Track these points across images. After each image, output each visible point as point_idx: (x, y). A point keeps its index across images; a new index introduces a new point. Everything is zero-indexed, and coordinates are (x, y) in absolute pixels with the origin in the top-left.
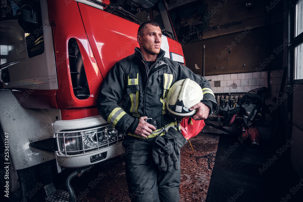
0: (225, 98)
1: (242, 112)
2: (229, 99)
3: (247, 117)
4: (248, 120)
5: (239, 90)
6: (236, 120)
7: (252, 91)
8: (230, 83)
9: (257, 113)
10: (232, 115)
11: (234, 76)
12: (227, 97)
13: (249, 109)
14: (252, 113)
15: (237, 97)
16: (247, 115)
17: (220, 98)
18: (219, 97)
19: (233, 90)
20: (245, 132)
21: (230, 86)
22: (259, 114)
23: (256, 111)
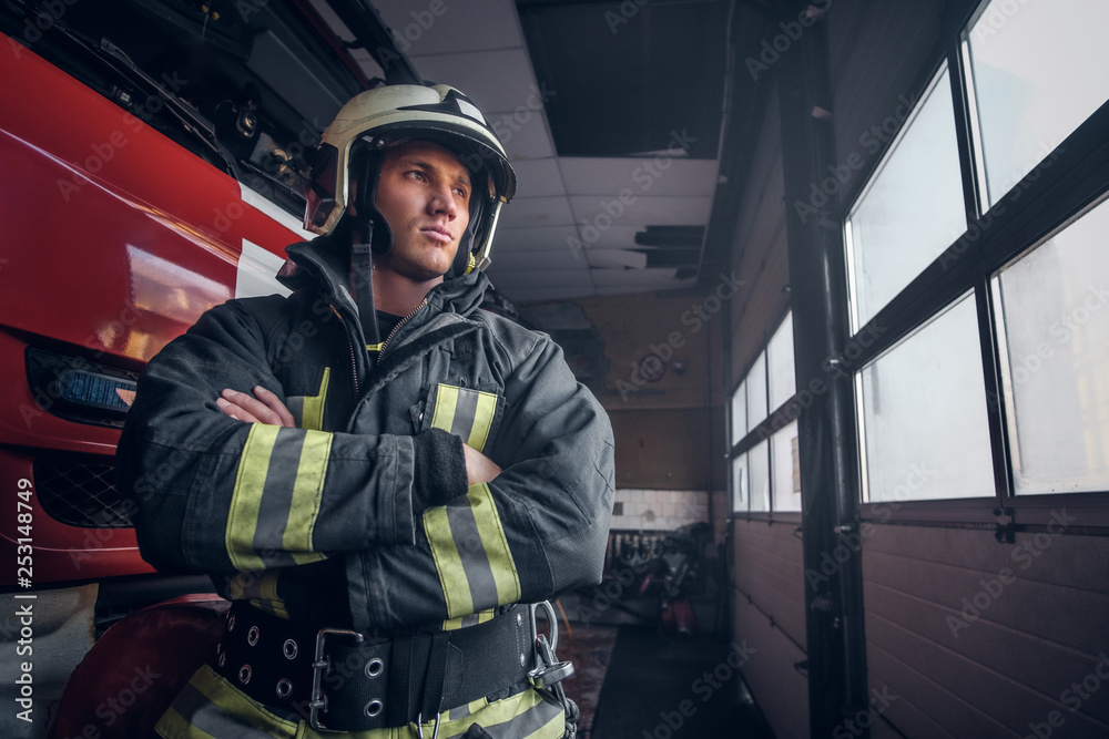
0: (631, 540)
1: (663, 568)
2: (640, 541)
3: (669, 578)
4: (673, 583)
5: (660, 524)
6: (651, 586)
7: (684, 528)
8: (642, 509)
9: (688, 571)
10: (643, 576)
11: (649, 495)
12: (636, 538)
13: (675, 563)
14: (680, 570)
15: (654, 539)
16: (670, 574)
17: (623, 540)
18: (619, 538)
19: (648, 526)
20: (666, 610)
21: (643, 515)
22: (692, 573)
23: (686, 567)
